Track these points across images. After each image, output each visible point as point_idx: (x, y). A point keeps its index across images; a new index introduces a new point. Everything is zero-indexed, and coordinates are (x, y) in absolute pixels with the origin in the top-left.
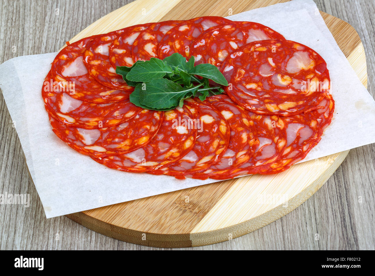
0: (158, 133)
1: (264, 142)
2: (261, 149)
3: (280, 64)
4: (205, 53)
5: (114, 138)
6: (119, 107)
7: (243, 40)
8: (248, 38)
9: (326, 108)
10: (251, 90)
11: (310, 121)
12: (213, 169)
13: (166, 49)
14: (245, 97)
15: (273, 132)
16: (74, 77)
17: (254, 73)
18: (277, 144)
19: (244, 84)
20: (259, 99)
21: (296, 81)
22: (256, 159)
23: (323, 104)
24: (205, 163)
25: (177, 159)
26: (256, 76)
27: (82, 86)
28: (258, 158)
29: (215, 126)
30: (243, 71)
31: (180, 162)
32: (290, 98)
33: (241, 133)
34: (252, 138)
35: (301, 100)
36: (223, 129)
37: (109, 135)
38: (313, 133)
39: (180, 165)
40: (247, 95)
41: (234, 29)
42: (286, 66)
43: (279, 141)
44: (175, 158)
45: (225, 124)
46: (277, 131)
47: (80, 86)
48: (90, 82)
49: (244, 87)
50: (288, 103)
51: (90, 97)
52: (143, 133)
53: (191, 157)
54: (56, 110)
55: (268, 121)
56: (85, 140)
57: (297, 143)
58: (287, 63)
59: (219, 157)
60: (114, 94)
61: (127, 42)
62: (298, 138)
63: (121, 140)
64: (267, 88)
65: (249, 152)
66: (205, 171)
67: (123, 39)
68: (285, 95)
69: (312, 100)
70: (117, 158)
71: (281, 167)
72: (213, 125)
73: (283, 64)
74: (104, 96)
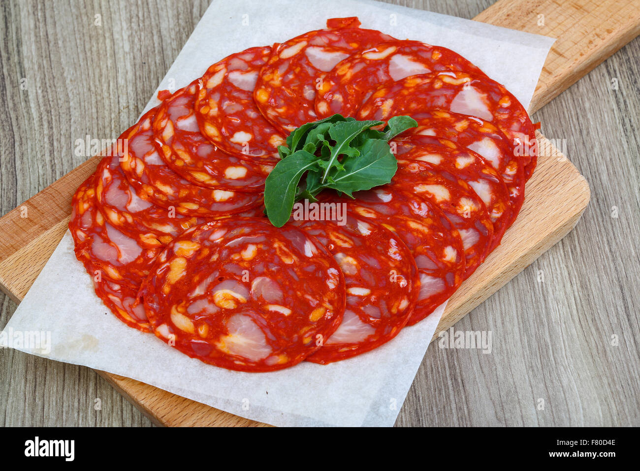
0: (262, 116)
1: (137, 204)
2: (129, 193)
3: (266, 317)
4: (368, 243)
5: (297, 76)
6: (349, 106)
7: (361, 310)
8: (361, 319)
9: (128, 309)
10: (243, 247)
11: (123, 276)
12: (146, 131)
13: (420, 209)
14: (235, 232)
15: (145, 223)
16: (454, 96)
17: (273, 272)
18: (120, 213)
19: (261, 246)
20: (217, 245)
21: (212, 309)
22: (118, 178)
23: (139, 311)
24: (163, 129)
25: (197, 108)
26: (265, 270)
27: (427, 95)
28: (117, 183)
29: (216, 173)
30: (288, 261)
31: (191, 110)
32: (188, 284)
33: (175, 188)
34: (156, 195)
35: (171, 292)
36: (201, 177)
37: (307, 73)
38: (95, 256)
39: (186, 107)
40: (238, 237)
41: (394, 311)
42: (254, 321)
43: (122, 219)
44: (201, 106)
45: (207, 182)
46: (142, 229)
47: (430, 93)
48: (429, 105)
49: (256, 244)
50: (181, 275)
51: (396, 89)
52: (275, 101)
53: (188, 124)
54: (402, 50)
55: (168, 229)
56: (322, 51)
57: (99, 234)
58: (262, 328)
59: (159, 145)
60: (376, 112)
61: (478, 182)
62: (107, 241)
63: (287, 81)
64: (230, 268)
65: (134, 176)
66: (152, 123)
67: (491, 183)
68: (200, 282)
69: (159, 304)
70: (259, 63)
71: (83, 198)
72: (219, 171)
73: (265, 323)
74: (383, 101)
